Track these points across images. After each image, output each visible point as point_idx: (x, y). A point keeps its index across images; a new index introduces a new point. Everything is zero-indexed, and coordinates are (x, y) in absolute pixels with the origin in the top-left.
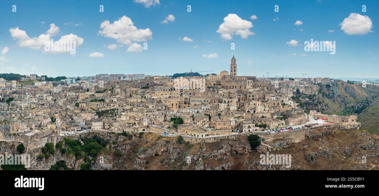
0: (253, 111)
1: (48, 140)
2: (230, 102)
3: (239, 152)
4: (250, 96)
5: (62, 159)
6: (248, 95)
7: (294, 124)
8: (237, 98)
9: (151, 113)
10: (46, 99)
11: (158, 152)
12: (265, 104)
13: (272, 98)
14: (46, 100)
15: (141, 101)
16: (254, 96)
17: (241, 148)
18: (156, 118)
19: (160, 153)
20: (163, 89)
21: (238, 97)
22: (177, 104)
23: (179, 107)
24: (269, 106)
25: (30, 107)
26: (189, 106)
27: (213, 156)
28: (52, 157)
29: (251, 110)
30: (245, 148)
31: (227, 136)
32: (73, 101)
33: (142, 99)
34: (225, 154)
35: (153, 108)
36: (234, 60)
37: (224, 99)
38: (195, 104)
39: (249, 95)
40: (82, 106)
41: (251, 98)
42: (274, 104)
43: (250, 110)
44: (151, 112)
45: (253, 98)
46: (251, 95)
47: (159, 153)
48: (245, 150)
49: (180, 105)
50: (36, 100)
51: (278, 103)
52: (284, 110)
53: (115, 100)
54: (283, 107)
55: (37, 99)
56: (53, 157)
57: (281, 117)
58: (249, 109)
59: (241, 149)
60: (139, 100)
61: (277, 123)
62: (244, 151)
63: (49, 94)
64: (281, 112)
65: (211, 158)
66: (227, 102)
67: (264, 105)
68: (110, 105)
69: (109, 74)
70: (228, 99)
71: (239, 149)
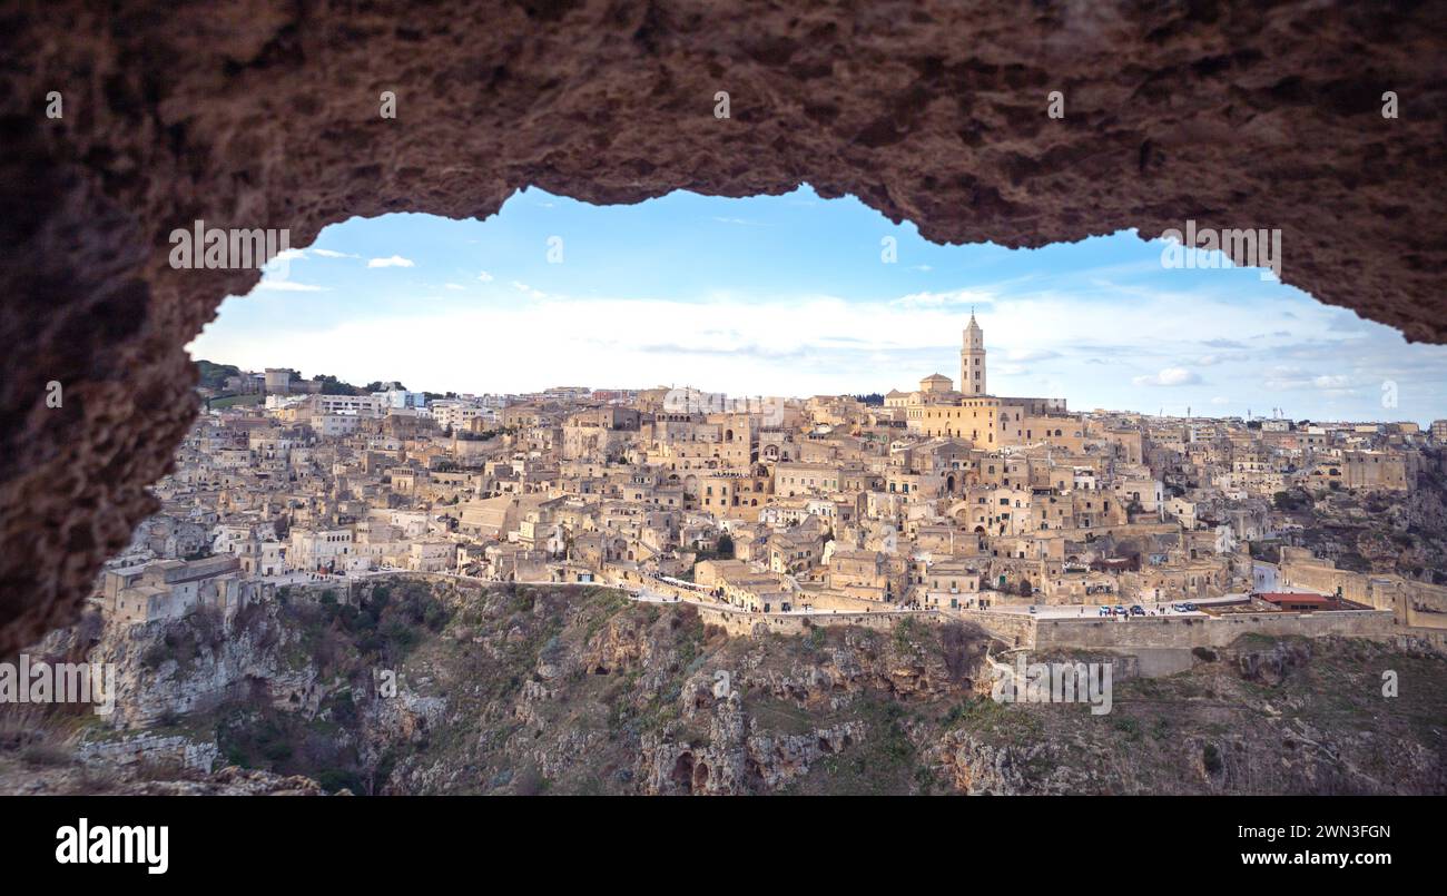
0: (996, 527)
1: (199, 595)
2: (910, 488)
3: (899, 685)
4: (991, 470)
5: (258, 672)
6: (985, 466)
7: (1162, 593)
8: (943, 474)
9: (626, 518)
10: (288, 459)
11: (606, 658)
12: (1045, 500)
13: (1082, 480)
14: (284, 462)
15: (605, 475)
16: (1011, 470)
17: (904, 668)
18: (640, 537)
19: (614, 665)
20: (689, 436)
21: (947, 470)
22: (728, 491)
23: (736, 501)
24: (1061, 512)
25: (216, 484)
26: (770, 500)
27: (791, 688)
28: (211, 660)
29: (990, 523)
30: (922, 671)
31: (855, 615)
32: (377, 466)
33: (608, 467)
34: (840, 687)
35: (639, 500)
36: (975, 333)
37: (890, 478)
38: (792, 494)
39: (987, 466)
40: (403, 484)
41: (997, 478)
42: (1089, 505)
43: (985, 525)
44: (627, 513)
45: (1006, 476)
46: (999, 467)
47: (611, 664)
48: (921, 678)
49: (737, 494)
50: (243, 458)
51: (1106, 504)
52: (1133, 531)
53: (518, 467)
54: (1130, 521)
55: (247, 454)
56: (216, 661)
57: (1116, 561)
58: (982, 519)
59: (905, 673)
60: (598, 473)
61: (1081, 582)
62: (917, 686)
63: (303, 439)
64: (1119, 539)
65: (780, 697)
66: (899, 488)
67: (1041, 505)
68: (498, 487)
69: (592, 391)
70: (906, 478)
71: (900, 673)
